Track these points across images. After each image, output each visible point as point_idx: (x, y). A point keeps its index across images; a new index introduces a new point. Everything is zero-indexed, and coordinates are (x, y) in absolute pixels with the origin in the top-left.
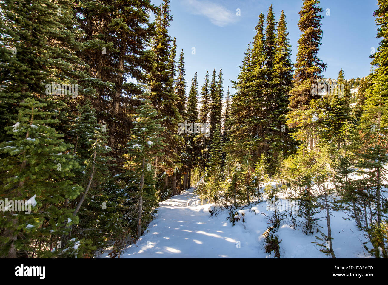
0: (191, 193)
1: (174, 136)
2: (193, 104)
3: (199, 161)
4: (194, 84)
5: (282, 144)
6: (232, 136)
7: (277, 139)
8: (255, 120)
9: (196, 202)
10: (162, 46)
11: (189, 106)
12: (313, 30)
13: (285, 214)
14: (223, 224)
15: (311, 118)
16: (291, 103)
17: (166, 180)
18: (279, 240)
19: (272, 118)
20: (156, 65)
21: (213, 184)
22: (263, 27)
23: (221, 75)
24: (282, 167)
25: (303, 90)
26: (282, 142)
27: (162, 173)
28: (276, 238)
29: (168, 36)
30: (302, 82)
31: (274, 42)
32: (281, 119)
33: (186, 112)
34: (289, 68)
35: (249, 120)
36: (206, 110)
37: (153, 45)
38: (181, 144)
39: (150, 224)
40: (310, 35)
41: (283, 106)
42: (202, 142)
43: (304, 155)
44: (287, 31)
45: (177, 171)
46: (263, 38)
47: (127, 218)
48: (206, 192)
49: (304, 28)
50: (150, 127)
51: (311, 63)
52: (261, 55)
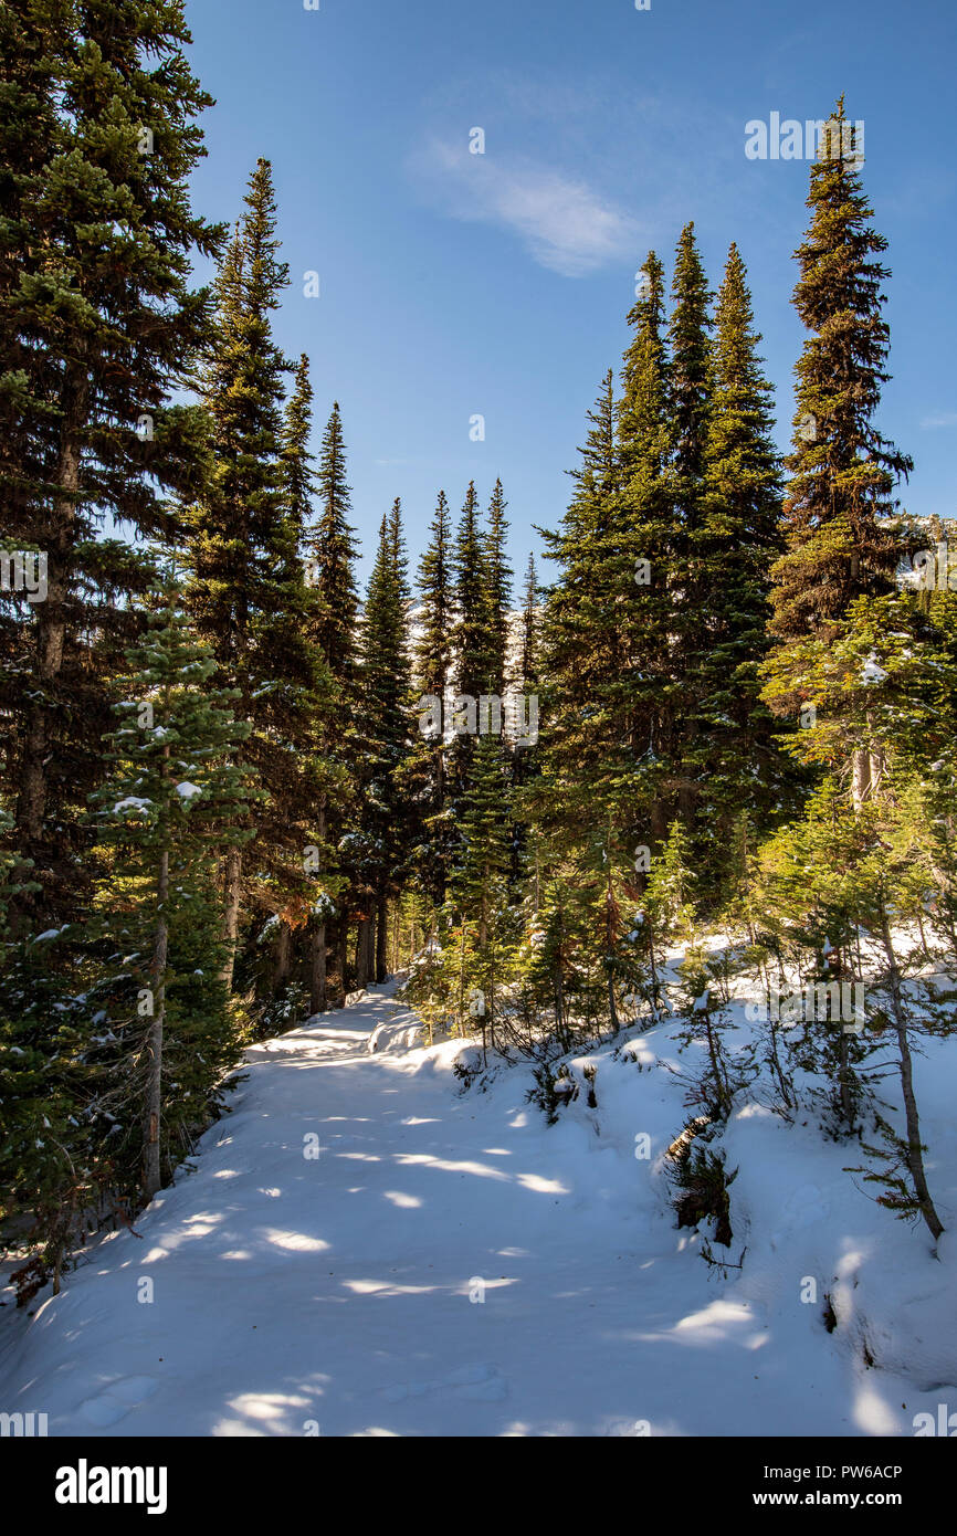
0: (390, 1001)
1: (307, 763)
2: (388, 627)
3: (417, 862)
4: (391, 544)
5: (751, 780)
6: (548, 757)
7: (731, 762)
8: (640, 686)
9: (406, 1036)
10: (246, 391)
11: (371, 637)
12: (853, 321)
13: (753, 1063)
14: (513, 1117)
15: (858, 672)
16: (778, 615)
17: (283, 952)
18: (727, 1170)
19: (708, 678)
20: (223, 468)
21: (473, 956)
22: (660, 312)
23: (497, 506)
24: (752, 875)
25: (823, 559)
26: (751, 774)
27: (264, 922)
28: (718, 1164)
29: (270, 349)
30: (818, 528)
31: (703, 370)
32: (742, 678)
33: (359, 662)
34: (767, 474)
35: (614, 686)
36: (443, 651)
37: (208, 387)
38: (340, 794)
39: (203, 1139)
40: (842, 344)
41: (748, 625)
42: (427, 783)
43: (837, 820)
44: (754, 327)
45: (325, 909)
46: (660, 354)
47: (101, 1116)
48: (443, 993)
49: (817, 315)
50: (186, 723)
51: (851, 451)
52: (654, 424)
